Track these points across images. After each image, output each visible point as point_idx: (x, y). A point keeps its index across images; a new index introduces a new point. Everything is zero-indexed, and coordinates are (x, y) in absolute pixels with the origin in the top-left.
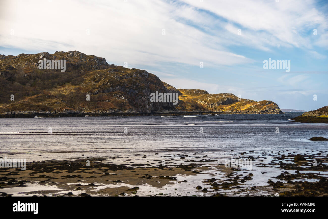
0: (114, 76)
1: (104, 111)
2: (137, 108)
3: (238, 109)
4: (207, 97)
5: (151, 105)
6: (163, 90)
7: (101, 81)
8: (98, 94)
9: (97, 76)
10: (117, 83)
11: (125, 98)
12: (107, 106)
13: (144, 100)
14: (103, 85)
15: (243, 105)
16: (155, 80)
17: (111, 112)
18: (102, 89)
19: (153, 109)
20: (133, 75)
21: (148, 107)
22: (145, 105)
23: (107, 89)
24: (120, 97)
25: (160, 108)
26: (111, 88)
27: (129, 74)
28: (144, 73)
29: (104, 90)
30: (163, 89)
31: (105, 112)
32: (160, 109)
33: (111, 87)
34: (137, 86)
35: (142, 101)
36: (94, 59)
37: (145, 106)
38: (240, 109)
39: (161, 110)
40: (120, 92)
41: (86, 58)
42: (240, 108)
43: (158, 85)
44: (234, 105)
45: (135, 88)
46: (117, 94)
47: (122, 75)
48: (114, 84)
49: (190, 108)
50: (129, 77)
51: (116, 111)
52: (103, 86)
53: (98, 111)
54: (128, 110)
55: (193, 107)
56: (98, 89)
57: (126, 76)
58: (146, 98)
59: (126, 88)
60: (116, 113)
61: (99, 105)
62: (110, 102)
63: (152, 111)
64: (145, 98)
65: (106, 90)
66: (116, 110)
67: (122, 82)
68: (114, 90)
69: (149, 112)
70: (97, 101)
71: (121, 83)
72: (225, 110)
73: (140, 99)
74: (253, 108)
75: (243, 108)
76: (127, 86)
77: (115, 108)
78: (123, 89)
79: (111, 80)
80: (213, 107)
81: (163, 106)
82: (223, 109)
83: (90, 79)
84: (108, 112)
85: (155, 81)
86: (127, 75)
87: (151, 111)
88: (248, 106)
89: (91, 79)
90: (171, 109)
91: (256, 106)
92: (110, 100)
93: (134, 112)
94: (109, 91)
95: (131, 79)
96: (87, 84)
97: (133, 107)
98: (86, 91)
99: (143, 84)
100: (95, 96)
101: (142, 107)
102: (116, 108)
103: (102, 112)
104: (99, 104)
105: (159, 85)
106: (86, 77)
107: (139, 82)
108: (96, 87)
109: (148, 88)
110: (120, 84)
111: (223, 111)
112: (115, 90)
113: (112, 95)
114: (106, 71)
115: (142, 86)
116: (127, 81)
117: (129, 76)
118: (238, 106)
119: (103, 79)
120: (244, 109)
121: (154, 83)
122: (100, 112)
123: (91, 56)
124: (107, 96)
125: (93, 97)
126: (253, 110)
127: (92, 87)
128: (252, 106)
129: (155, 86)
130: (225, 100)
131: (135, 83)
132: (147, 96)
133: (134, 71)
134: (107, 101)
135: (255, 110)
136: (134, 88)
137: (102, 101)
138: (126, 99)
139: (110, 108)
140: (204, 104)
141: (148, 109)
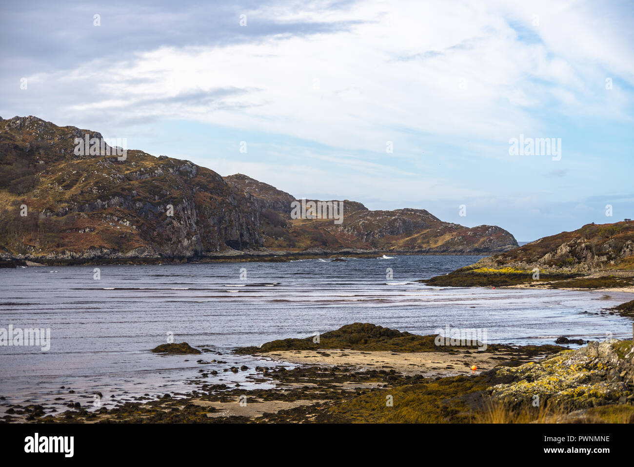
0: (109, 174)
1: (76, 253)
2: (161, 244)
3: (424, 246)
4: (361, 217)
5: (193, 238)
6: (229, 204)
7: (78, 185)
8: (67, 215)
9: (69, 174)
10: (115, 190)
11: (132, 224)
12: (86, 242)
13: (179, 228)
14: (80, 194)
15: (436, 236)
16: (211, 183)
17: (92, 256)
18: (78, 202)
19: (199, 248)
20: (156, 171)
21: (186, 243)
22: (180, 239)
23: (90, 204)
24: (118, 220)
25: (219, 245)
26: (99, 201)
27: (145, 168)
28: (184, 167)
29: (82, 206)
30: (231, 203)
31: (78, 256)
32: (218, 247)
33: (99, 198)
34: (162, 196)
35: (172, 230)
36: (71, 135)
37: (180, 242)
38: (429, 246)
39: (222, 249)
40: (119, 211)
41: (53, 133)
42: (428, 242)
43: (218, 193)
44: (417, 237)
45: (157, 201)
46: (112, 215)
47: (129, 172)
48: (106, 192)
49: (309, 242)
50: (147, 175)
51: (106, 253)
52: (81, 197)
53: (64, 253)
54: (135, 251)
55: (316, 240)
56: (68, 203)
57: (138, 172)
58: (182, 223)
59: (135, 201)
60: (105, 258)
61: (67, 240)
62: (94, 233)
63: (196, 252)
64: (180, 222)
65: (87, 205)
66: (105, 251)
67: (128, 186)
68: (106, 206)
69: (188, 254)
70: (64, 231)
71: (123, 189)
72: (396, 247)
73: (168, 225)
74: (458, 243)
75: (436, 242)
76: (139, 197)
77: (104, 247)
78: (128, 203)
79: (100, 183)
80: (370, 241)
81: (228, 240)
82: (393, 246)
83: (53, 180)
84: (86, 255)
85: (212, 185)
86: (140, 171)
87: (193, 253)
88: (447, 237)
89: (55, 180)
90: (248, 247)
91: (463, 237)
92: (94, 229)
93: (148, 255)
94: (93, 207)
95: (149, 181)
96: (45, 192)
97: (147, 244)
98: (40, 208)
99: (178, 191)
100: (60, 218)
101: (172, 244)
102: (106, 245)
103: (72, 257)
104: (67, 237)
105: (222, 193)
106: (45, 177)
107: (170, 186)
108: (64, 199)
109: (188, 200)
110: (121, 192)
111: (392, 248)
112: (109, 206)
113: (100, 218)
114: (92, 164)
115: (174, 196)
116: (138, 186)
117: (145, 174)
118: (424, 238)
119: (83, 181)
120: (436, 246)
121: (206, 189)
122: (68, 255)
123: (67, 127)
124: (89, 219)
125: (55, 221)
126: (456, 247)
127: (54, 198)
128: (455, 238)
129: (210, 195)
130: (398, 224)
131: (158, 190)
132: (185, 218)
133: (161, 162)
134: (87, 230)
135: (461, 247)
136: (155, 200)
137: (76, 230)
138: (134, 227)
139: (91, 247)
140: (350, 233)
141: (187, 248)
